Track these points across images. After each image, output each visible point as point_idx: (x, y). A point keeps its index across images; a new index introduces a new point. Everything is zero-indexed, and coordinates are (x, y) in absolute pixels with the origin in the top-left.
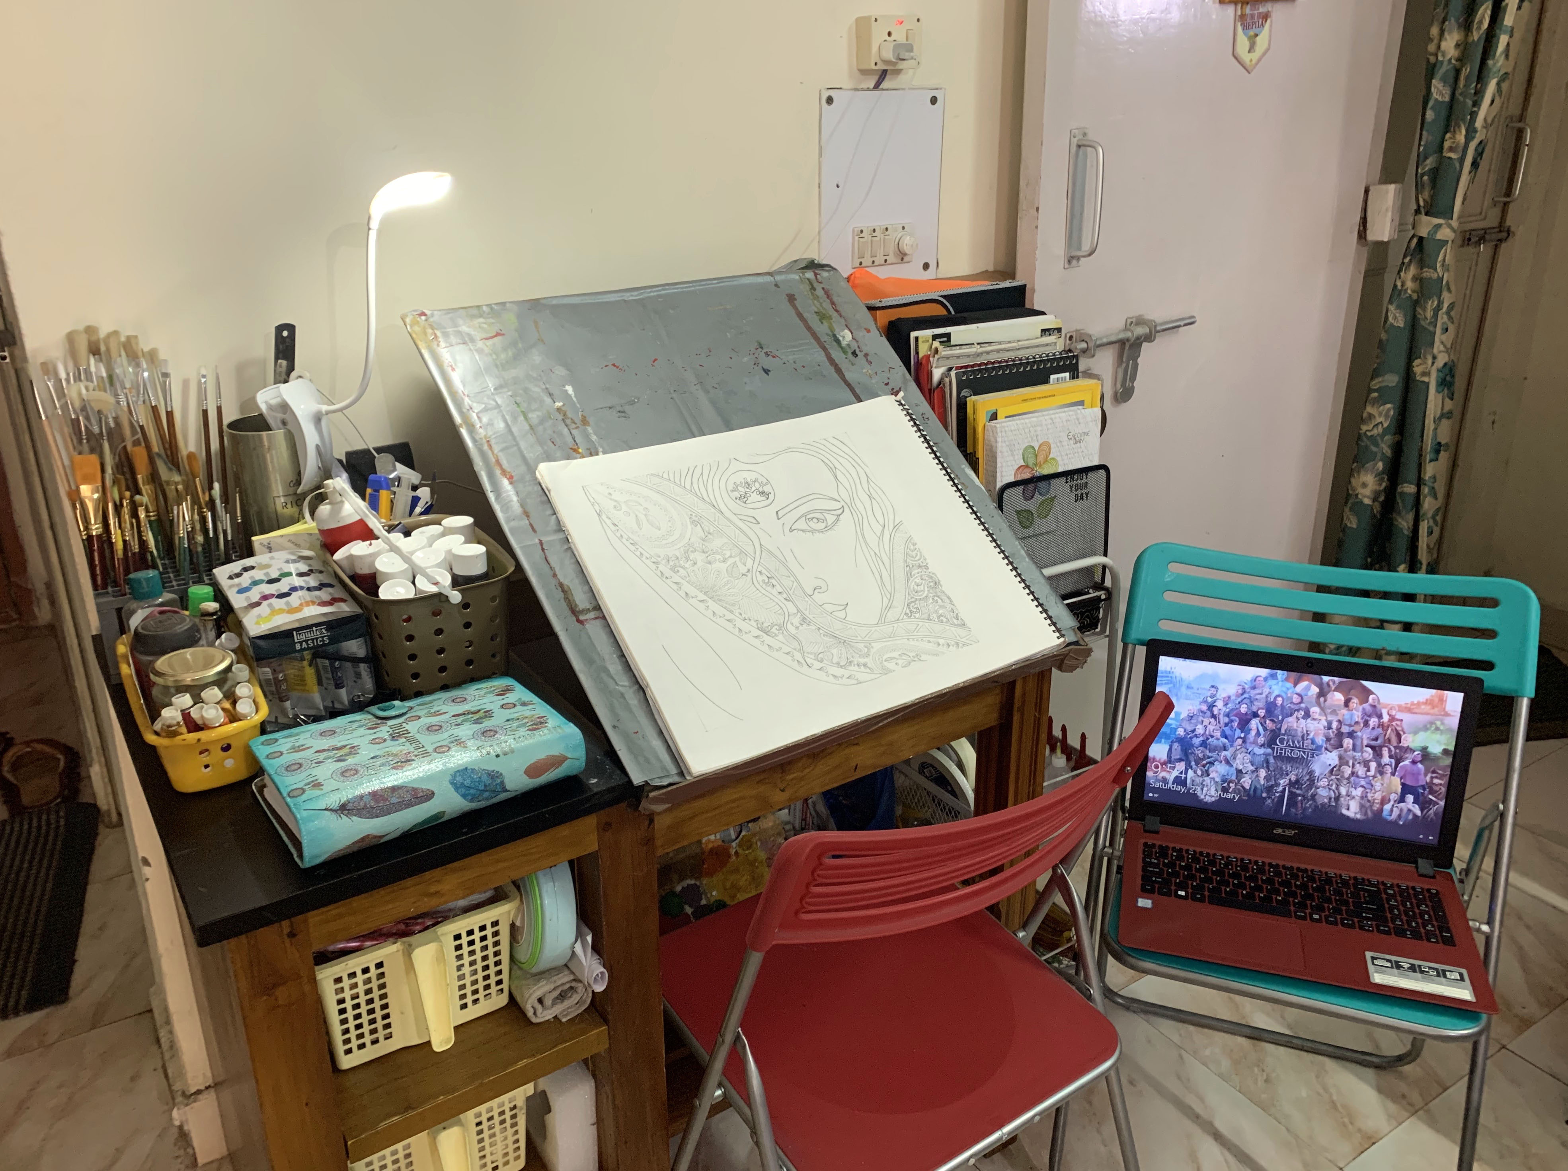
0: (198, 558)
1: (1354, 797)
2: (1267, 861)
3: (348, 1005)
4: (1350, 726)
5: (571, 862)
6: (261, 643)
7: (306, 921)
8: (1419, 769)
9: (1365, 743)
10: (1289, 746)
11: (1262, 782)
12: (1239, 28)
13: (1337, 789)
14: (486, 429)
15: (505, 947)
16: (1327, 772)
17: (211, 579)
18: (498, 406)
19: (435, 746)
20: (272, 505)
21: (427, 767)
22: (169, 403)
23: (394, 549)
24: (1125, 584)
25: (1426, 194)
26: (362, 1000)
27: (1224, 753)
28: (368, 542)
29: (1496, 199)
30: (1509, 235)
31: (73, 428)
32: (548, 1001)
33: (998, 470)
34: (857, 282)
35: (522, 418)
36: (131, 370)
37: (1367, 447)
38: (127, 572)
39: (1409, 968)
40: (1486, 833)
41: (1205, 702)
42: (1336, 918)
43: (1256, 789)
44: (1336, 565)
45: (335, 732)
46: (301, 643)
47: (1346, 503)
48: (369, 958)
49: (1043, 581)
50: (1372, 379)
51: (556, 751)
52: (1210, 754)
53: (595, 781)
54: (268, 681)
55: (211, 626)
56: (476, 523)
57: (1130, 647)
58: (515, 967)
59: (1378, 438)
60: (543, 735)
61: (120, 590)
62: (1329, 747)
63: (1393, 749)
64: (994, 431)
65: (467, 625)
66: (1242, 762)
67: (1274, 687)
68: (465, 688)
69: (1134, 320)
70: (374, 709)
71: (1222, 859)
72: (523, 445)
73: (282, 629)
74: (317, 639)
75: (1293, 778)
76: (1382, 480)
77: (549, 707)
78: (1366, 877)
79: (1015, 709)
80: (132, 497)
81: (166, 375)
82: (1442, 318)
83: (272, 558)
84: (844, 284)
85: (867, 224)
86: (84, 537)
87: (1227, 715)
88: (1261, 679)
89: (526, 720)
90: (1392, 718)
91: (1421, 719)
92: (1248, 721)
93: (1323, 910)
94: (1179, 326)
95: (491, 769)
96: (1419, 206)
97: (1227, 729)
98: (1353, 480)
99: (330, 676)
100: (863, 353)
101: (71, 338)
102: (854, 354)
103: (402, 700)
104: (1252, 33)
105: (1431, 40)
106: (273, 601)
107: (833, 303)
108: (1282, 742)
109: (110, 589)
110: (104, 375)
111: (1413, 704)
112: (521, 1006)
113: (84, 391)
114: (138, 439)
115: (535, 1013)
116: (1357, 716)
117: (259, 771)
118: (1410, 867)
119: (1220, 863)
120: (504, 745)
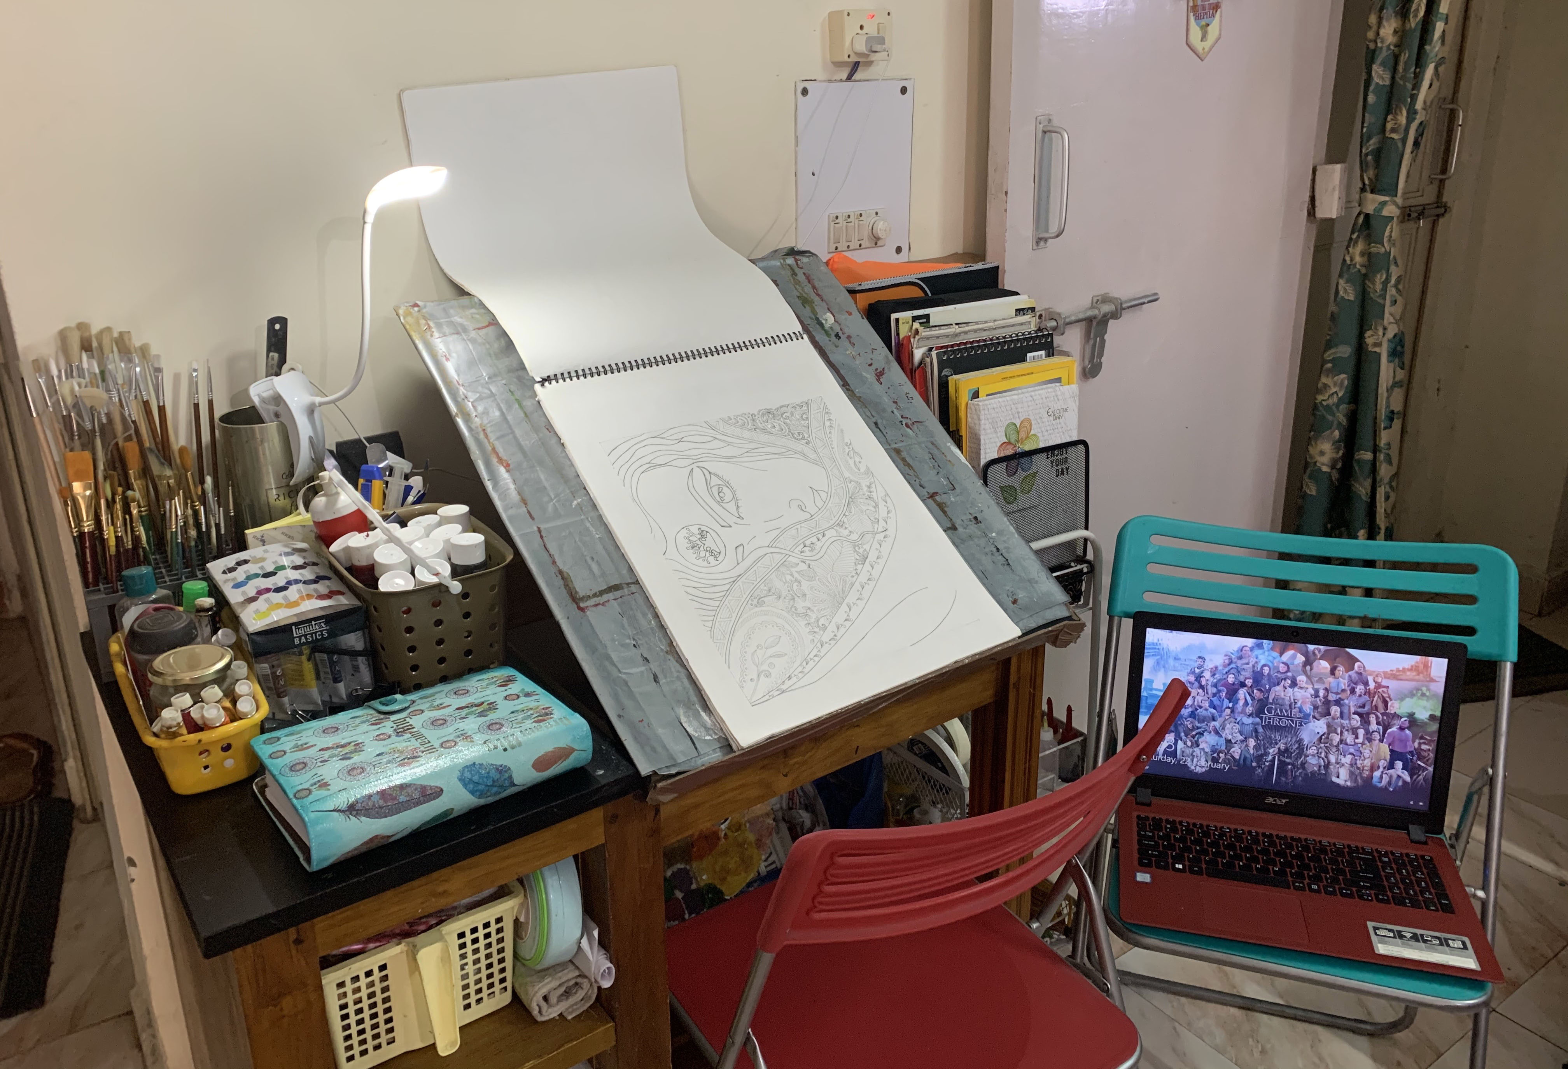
0: (190, 551)
1: (1343, 765)
2: (1261, 831)
3: (351, 1010)
4: (1337, 693)
5: (576, 857)
6: (258, 639)
7: (313, 926)
8: (1407, 735)
9: (1352, 710)
10: (1278, 715)
11: (1252, 752)
12: (1192, 18)
13: (1326, 757)
14: (481, 418)
15: (508, 944)
16: (1315, 740)
17: (204, 574)
18: (492, 395)
19: (441, 741)
20: (264, 498)
21: (434, 764)
22: (161, 397)
23: (392, 539)
24: (1108, 557)
25: (1371, 173)
26: (365, 1004)
27: (1213, 723)
28: (365, 533)
29: (1433, 176)
30: (1446, 211)
31: (65, 426)
32: (553, 999)
33: (982, 447)
34: (835, 266)
35: (517, 406)
36: (123, 365)
37: (1323, 417)
38: (119, 570)
39: (1411, 938)
40: (1476, 797)
41: (1193, 673)
42: (1334, 888)
43: (1245, 759)
44: (1297, 532)
45: (338, 729)
46: (300, 637)
47: (1305, 473)
48: (372, 962)
49: (1033, 557)
50: (1325, 351)
51: (562, 744)
52: (1199, 725)
53: (601, 772)
54: (266, 677)
55: (207, 622)
56: (471, 512)
57: (1116, 619)
58: (518, 964)
59: (1334, 408)
60: (550, 727)
61: (112, 587)
62: (1317, 715)
63: (1380, 716)
64: (977, 411)
65: (467, 615)
66: (1231, 731)
67: (1261, 657)
68: (466, 680)
69: (1099, 298)
70: (376, 704)
71: (1216, 830)
72: (518, 432)
73: (282, 624)
74: (316, 633)
75: (1282, 747)
76: (1338, 449)
77: (553, 697)
78: (1360, 845)
79: (1011, 686)
80: (124, 492)
81: (158, 370)
82: (1392, 291)
83: (266, 551)
84: (823, 268)
85: (842, 210)
86: (75, 534)
87: (1215, 685)
88: (1247, 649)
89: (531, 712)
90: (1378, 686)
91: (1407, 685)
92: (1236, 691)
93: (1321, 880)
94: (1144, 303)
95: (499, 763)
96: (1364, 184)
97: (1215, 699)
98: (1310, 448)
99: (329, 670)
100: (846, 335)
101: (63, 336)
102: (837, 336)
103: (403, 693)
104: (1203, 23)
105: (1370, 27)
106: (271, 595)
107: (814, 288)
108: (1269, 711)
109: (101, 587)
110: (97, 371)
111: (1398, 670)
112: (525, 1003)
113: (77, 388)
114: (130, 435)
115: (540, 1012)
116: (1344, 683)
117: (258, 769)
118: (1402, 834)
119: (1215, 835)
120: (511, 738)
